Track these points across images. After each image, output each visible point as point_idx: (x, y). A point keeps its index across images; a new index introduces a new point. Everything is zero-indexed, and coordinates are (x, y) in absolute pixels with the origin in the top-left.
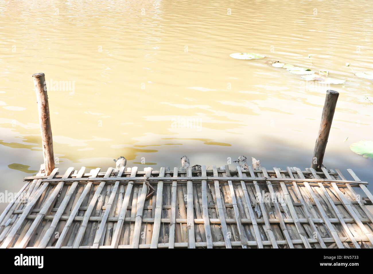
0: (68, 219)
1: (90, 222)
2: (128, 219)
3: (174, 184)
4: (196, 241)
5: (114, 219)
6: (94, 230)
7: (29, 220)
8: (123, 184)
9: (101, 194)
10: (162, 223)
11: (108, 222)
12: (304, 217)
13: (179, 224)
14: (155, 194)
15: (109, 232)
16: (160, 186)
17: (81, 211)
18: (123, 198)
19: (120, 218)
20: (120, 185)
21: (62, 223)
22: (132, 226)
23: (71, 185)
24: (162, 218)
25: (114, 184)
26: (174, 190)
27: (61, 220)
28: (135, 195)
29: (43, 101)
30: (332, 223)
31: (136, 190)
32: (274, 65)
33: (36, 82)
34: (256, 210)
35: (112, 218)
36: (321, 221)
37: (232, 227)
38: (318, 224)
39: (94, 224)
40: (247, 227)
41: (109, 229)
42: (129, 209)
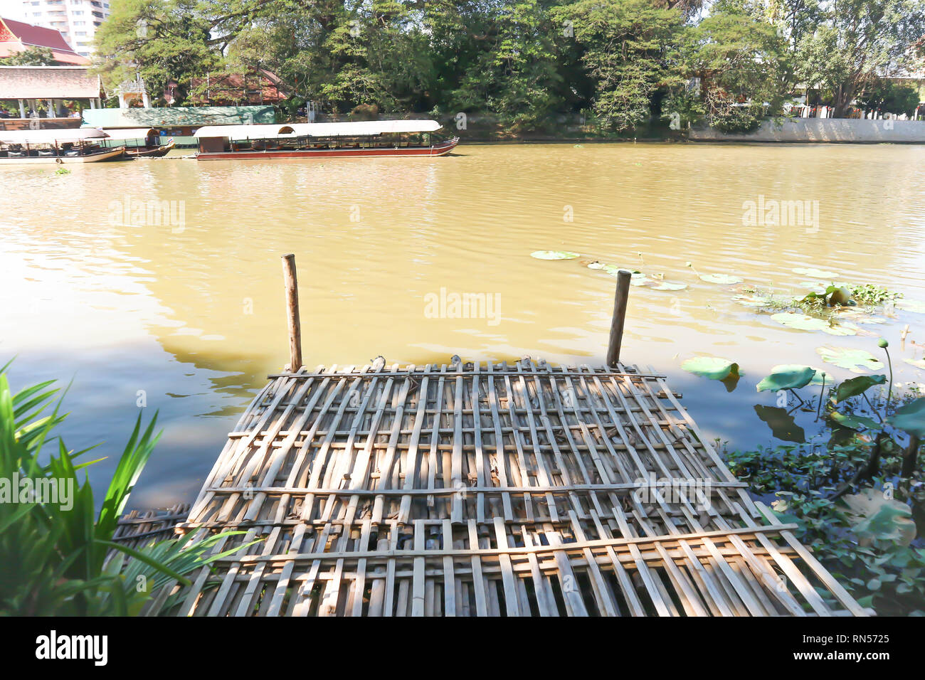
0: (321, 410)
1: (346, 413)
2: (388, 409)
3: (442, 379)
4: (463, 427)
5: (373, 410)
6: (350, 420)
7: (278, 411)
8: (382, 380)
9: (356, 389)
10: (425, 414)
11: (366, 412)
12: (587, 407)
13: (445, 414)
14: (418, 389)
15: (367, 422)
16: (425, 382)
17: (336, 403)
18: (382, 393)
19: (379, 408)
20: (378, 383)
21: (315, 414)
22: (392, 417)
23: (321, 381)
24: (426, 408)
25: (371, 381)
26: (441, 384)
27: (314, 411)
28: (396, 390)
29: (292, 284)
30: (616, 412)
31: (397, 386)
32: (590, 266)
33: (285, 264)
34: (533, 403)
35: (370, 409)
36: (605, 410)
37: (505, 417)
38: (601, 413)
39: (350, 415)
40: (522, 418)
41: (368, 418)
42: (389, 403)
